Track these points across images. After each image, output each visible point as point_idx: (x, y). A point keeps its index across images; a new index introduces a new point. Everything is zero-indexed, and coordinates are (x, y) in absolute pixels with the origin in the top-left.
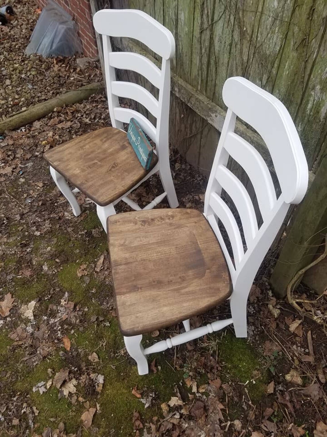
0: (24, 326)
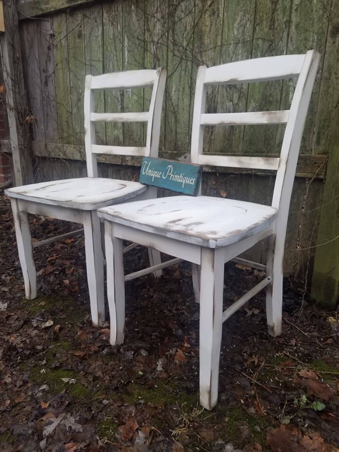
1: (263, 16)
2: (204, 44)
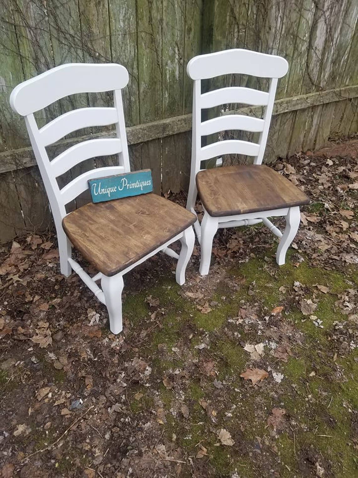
0: (272, 352)
1: (143, 13)
2: (93, 33)
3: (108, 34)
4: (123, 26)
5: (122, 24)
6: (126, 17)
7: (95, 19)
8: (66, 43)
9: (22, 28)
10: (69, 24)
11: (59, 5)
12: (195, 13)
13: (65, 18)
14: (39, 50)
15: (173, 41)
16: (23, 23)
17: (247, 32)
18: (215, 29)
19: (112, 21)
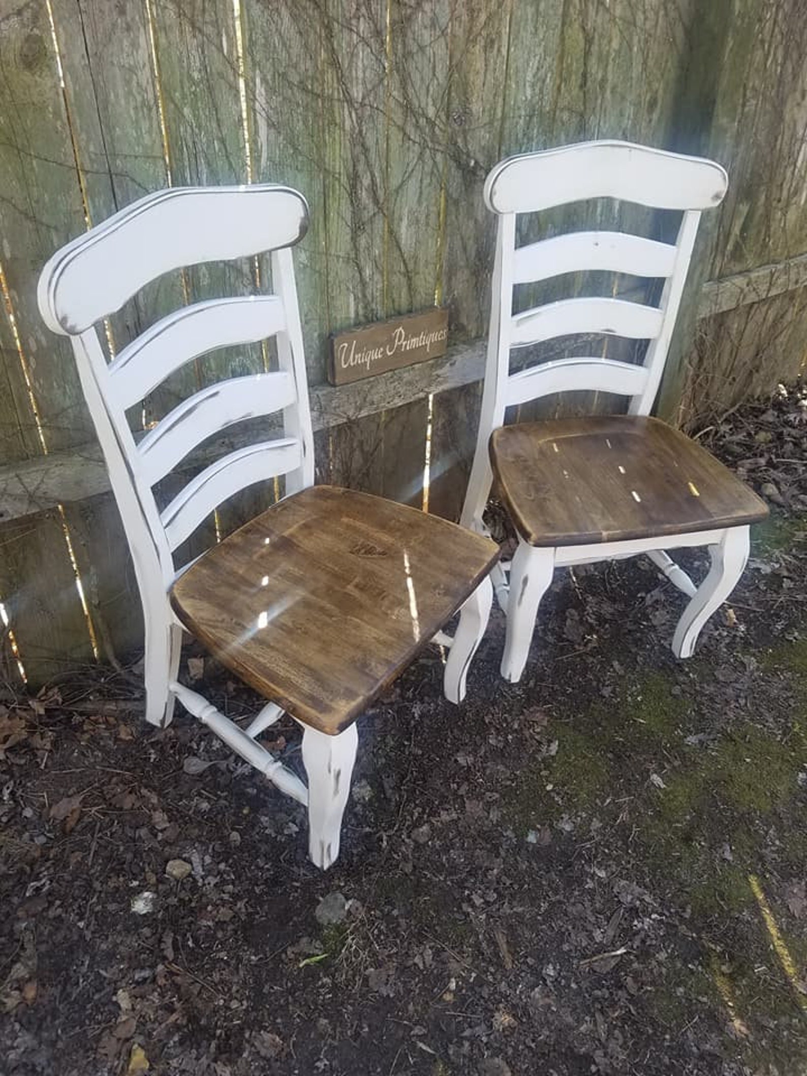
3: (499, 114)
4: (529, 97)
5: (529, 92)
6: (539, 75)
7: (479, 82)
8: (417, 140)
9: (336, 104)
10: (428, 90)
11: (415, 49)
12: (669, 64)
13: (422, 79)
14: (362, 157)
15: (620, 127)
16: (339, 93)
17: (760, 105)
18: (719, 100)
19: (510, 86)
